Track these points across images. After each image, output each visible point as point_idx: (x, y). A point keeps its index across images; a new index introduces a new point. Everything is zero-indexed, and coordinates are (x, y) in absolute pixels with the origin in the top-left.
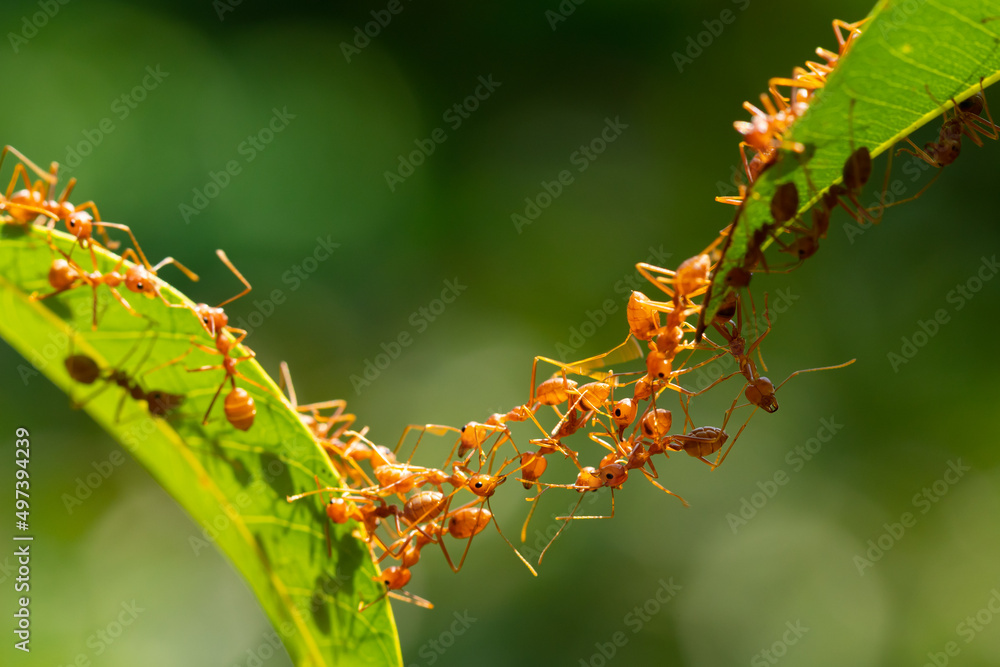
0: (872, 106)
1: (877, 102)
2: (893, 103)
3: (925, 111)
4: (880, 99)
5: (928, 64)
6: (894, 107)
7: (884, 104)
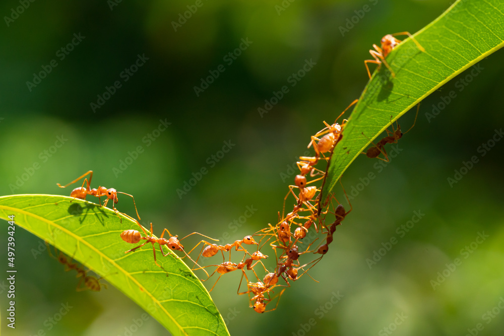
0: (378, 112)
1: (380, 110)
2: (387, 109)
3: (400, 111)
4: (381, 108)
5: (398, 92)
6: (387, 111)
7: (383, 110)
